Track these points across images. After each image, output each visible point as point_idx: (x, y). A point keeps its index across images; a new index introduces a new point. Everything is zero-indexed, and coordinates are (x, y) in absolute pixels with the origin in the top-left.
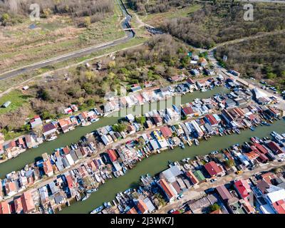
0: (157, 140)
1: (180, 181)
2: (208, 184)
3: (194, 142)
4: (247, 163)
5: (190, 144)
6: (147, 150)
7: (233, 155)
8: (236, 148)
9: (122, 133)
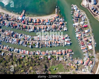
0: (29, 38)
1: (31, 28)
2: (27, 26)
3: (23, 34)
4: (19, 25)
5: (24, 34)
6: (32, 37)
7: (19, 27)
8: (17, 28)
9: (34, 43)
